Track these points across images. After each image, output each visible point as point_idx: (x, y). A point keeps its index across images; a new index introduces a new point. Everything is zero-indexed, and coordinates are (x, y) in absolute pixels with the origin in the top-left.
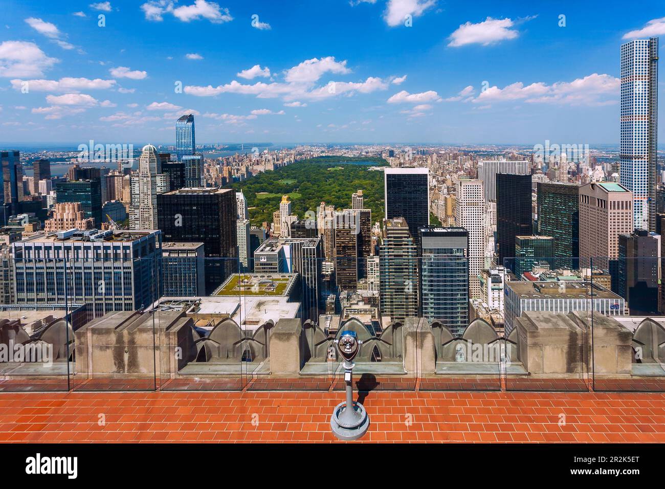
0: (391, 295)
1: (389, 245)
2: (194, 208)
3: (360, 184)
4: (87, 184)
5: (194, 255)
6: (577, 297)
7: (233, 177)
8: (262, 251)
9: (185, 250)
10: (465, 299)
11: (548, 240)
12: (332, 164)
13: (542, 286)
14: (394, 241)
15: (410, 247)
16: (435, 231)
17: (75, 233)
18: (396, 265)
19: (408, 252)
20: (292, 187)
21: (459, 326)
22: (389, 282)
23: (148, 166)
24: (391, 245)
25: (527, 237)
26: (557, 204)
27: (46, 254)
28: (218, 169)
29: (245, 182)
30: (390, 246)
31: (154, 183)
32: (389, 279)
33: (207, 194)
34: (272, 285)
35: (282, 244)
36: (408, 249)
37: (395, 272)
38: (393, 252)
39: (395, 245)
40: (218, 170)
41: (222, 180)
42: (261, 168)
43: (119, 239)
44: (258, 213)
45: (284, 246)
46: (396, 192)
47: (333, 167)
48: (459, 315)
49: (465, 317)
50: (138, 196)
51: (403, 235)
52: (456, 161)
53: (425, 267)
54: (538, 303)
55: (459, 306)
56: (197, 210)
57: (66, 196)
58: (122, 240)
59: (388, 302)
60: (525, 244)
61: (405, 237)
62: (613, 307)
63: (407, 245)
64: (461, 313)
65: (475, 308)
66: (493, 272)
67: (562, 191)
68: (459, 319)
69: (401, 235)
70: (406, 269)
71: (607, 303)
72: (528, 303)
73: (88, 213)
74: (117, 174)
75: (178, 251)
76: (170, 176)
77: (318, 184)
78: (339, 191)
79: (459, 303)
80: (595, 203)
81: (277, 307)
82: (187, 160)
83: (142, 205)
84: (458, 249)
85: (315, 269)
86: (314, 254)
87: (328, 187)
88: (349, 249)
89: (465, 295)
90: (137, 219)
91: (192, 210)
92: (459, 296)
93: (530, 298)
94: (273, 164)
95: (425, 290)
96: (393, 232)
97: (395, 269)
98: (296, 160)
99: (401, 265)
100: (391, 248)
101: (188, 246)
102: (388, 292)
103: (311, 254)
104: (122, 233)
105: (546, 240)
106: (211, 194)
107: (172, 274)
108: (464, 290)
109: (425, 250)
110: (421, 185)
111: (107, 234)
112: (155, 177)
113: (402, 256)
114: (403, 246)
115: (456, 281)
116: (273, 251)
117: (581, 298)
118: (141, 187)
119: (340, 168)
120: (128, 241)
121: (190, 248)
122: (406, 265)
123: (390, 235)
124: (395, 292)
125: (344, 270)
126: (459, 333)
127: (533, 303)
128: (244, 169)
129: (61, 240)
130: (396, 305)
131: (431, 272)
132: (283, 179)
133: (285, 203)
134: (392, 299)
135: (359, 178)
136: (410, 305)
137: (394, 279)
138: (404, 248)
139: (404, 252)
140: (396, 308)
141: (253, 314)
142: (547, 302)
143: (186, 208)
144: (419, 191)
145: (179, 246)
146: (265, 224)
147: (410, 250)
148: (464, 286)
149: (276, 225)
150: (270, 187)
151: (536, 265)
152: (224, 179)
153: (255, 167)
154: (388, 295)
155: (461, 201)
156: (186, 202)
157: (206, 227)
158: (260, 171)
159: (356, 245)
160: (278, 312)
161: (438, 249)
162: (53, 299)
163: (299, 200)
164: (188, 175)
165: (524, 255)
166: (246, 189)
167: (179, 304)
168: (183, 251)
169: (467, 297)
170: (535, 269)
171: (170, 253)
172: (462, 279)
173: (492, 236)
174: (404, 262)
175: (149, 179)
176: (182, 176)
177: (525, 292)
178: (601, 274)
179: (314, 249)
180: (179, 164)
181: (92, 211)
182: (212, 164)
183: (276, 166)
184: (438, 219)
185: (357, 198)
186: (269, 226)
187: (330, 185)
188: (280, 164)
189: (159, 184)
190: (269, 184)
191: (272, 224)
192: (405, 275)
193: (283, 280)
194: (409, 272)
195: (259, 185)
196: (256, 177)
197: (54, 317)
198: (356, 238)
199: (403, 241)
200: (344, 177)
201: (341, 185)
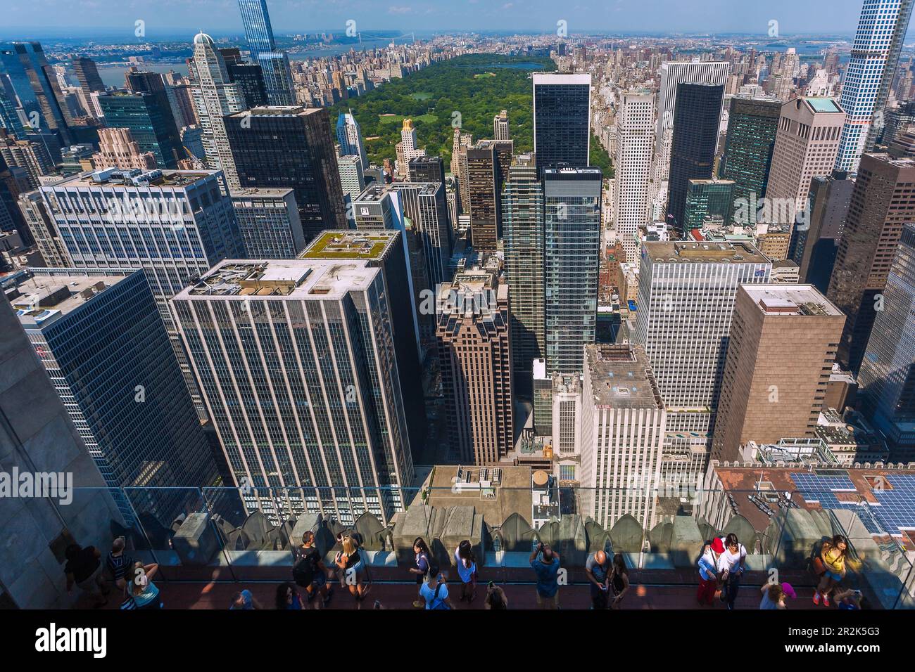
0: (516, 259)
1: (512, 191)
2: (275, 137)
3: (515, 101)
4: (138, 100)
5: (282, 206)
6: (718, 261)
7: (348, 89)
8: (362, 200)
9: (270, 199)
10: (594, 263)
11: (727, 185)
12: (481, 67)
13: (682, 247)
14: (518, 187)
15: (538, 194)
16: (562, 172)
17: (113, 173)
18: (521, 220)
19: (536, 202)
20: (425, 105)
21: (586, 296)
22: (513, 242)
23: (208, 70)
24: (515, 191)
25: (702, 182)
26: (751, 132)
27: (86, 202)
28: (325, 75)
29: (364, 97)
30: (513, 194)
31: (223, 99)
32: (513, 237)
33: (287, 116)
34: (367, 245)
35: (388, 190)
36: (536, 197)
37: (520, 229)
38: (517, 202)
39: (520, 192)
40: (326, 77)
41: (333, 94)
42: (384, 74)
43: (171, 182)
44: (381, 145)
45: (390, 193)
46: (547, 114)
47: (482, 73)
48: (587, 283)
49: (593, 286)
50: (206, 119)
51: (530, 179)
52: (647, 62)
53: (550, 222)
54: (672, 269)
55: (587, 271)
56: (279, 141)
57: (117, 117)
58: (175, 184)
59: (513, 266)
60: (699, 190)
61: (532, 181)
62: (758, 273)
63: (535, 192)
64: (590, 280)
65: (625, 274)
66: (650, 229)
67: (761, 112)
68: (587, 288)
69: (527, 178)
70: (533, 224)
71: (752, 269)
72: (661, 268)
73: (154, 144)
74: (188, 83)
75: (263, 200)
76: (245, 87)
77: (460, 102)
78: (487, 111)
79: (587, 269)
80: (796, 130)
81: (354, 273)
82: (265, 61)
83: (216, 132)
84: (588, 198)
85: (435, 224)
86: (433, 205)
87: (472, 105)
88: (486, 198)
89: (594, 258)
90: (215, 154)
91: (272, 139)
92: (588, 260)
93: (665, 262)
94: (401, 67)
95: (549, 252)
96: (517, 173)
97: (520, 224)
98: (432, 61)
99: (527, 220)
100: (515, 197)
101: (274, 193)
102: (512, 254)
103: (429, 205)
104: (175, 175)
105: (724, 185)
106: (294, 116)
107: (262, 230)
108: (594, 252)
109: (549, 199)
110: (580, 102)
111: (154, 176)
112: (222, 88)
113: (528, 207)
114: (529, 194)
115: (585, 240)
116: (376, 199)
117: (723, 262)
118: (208, 106)
119: (492, 74)
120: (181, 186)
121: (276, 196)
122: (533, 220)
123: (513, 178)
124: (521, 254)
125: (481, 225)
126: (586, 304)
127: (667, 268)
128: (360, 76)
129: (98, 183)
130: (521, 270)
131: (557, 229)
132: (414, 92)
133: (407, 131)
134: (517, 263)
135: (515, 91)
136: (538, 271)
137: (518, 237)
138: (530, 197)
139: (531, 202)
140: (522, 274)
141: (324, 282)
142: (683, 268)
143: (266, 137)
144: (577, 111)
145: (263, 193)
146: (386, 162)
147: (538, 199)
148: (595, 246)
149: (400, 164)
150: (397, 106)
151: (707, 220)
152: (335, 91)
153: (377, 72)
154: (513, 258)
155: (623, 128)
156: (262, 128)
157: (295, 165)
158: (384, 80)
159: (494, 192)
160: (352, 279)
161: (573, 198)
162: (114, 262)
163: (435, 125)
164: (270, 84)
165: (695, 206)
166: (366, 109)
167: (244, 269)
168: (269, 200)
169: (597, 261)
170: (706, 226)
171: (253, 202)
172: (593, 237)
173: (665, 180)
174: (531, 215)
175: (215, 91)
176: (261, 88)
177: (662, 255)
178: (779, 232)
179: (433, 197)
180: (253, 66)
181: (159, 141)
182: (319, 68)
183: (404, 70)
184: (608, 155)
185: (500, 123)
186: (392, 163)
187: (475, 102)
188: (410, 68)
189: (231, 101)
190: (396, 101)
191: (396, 162)
192: (531, 233)
193: (382, 239)
194: (536, 229)
195: (382, 102)
196: (380, 90)
197: (105, 284)
198: (493, 183)
199: (530, 186)
200: (495, 90)
201: (489, 102)
